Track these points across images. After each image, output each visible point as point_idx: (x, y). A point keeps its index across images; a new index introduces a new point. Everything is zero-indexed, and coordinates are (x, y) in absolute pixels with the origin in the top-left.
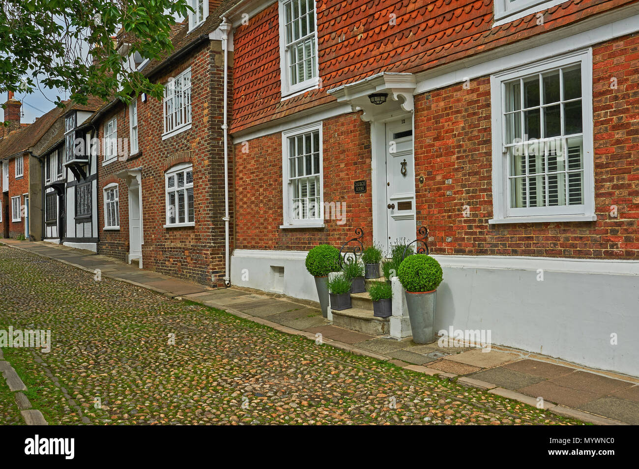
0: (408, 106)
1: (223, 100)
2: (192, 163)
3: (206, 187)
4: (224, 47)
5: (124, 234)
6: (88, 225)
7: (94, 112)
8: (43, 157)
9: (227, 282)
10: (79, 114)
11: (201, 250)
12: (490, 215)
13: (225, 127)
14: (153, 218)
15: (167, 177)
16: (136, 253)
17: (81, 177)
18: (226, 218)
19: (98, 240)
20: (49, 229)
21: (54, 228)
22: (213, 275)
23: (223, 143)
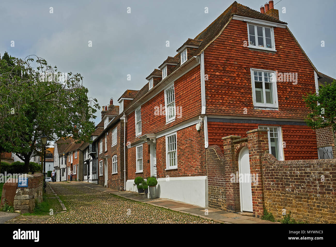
0: (154, 142)
1: (124, 136)
2: (117, 154)
3: (120, 162)
4: (125, 121)
5: (103, 177)
6: (95, 175)
7: (98, 136)
8: (84, 151)
9: (125, 190)
10: (93, 137)
11: (118, 180)
12: (166, 168)
13: (124, 144)
14: (110, 172)
15: (113, 158)
16: (106, 184)
17: (94, 158)
18: (125, 171)
19: (98, 180)
20: (85, 177)
21: (86, 176)
22: (121, 188)
23: (124, 149)
